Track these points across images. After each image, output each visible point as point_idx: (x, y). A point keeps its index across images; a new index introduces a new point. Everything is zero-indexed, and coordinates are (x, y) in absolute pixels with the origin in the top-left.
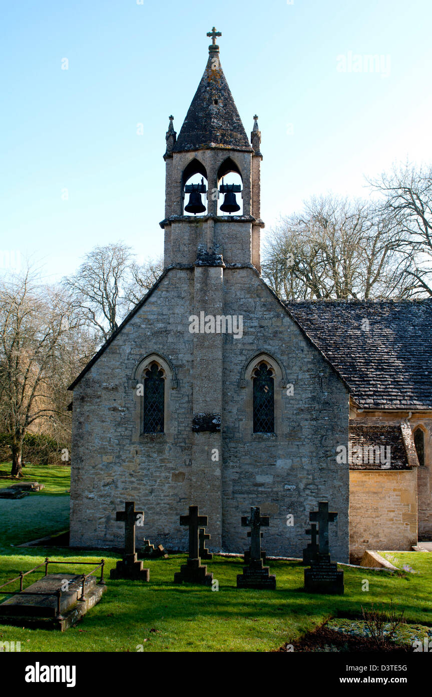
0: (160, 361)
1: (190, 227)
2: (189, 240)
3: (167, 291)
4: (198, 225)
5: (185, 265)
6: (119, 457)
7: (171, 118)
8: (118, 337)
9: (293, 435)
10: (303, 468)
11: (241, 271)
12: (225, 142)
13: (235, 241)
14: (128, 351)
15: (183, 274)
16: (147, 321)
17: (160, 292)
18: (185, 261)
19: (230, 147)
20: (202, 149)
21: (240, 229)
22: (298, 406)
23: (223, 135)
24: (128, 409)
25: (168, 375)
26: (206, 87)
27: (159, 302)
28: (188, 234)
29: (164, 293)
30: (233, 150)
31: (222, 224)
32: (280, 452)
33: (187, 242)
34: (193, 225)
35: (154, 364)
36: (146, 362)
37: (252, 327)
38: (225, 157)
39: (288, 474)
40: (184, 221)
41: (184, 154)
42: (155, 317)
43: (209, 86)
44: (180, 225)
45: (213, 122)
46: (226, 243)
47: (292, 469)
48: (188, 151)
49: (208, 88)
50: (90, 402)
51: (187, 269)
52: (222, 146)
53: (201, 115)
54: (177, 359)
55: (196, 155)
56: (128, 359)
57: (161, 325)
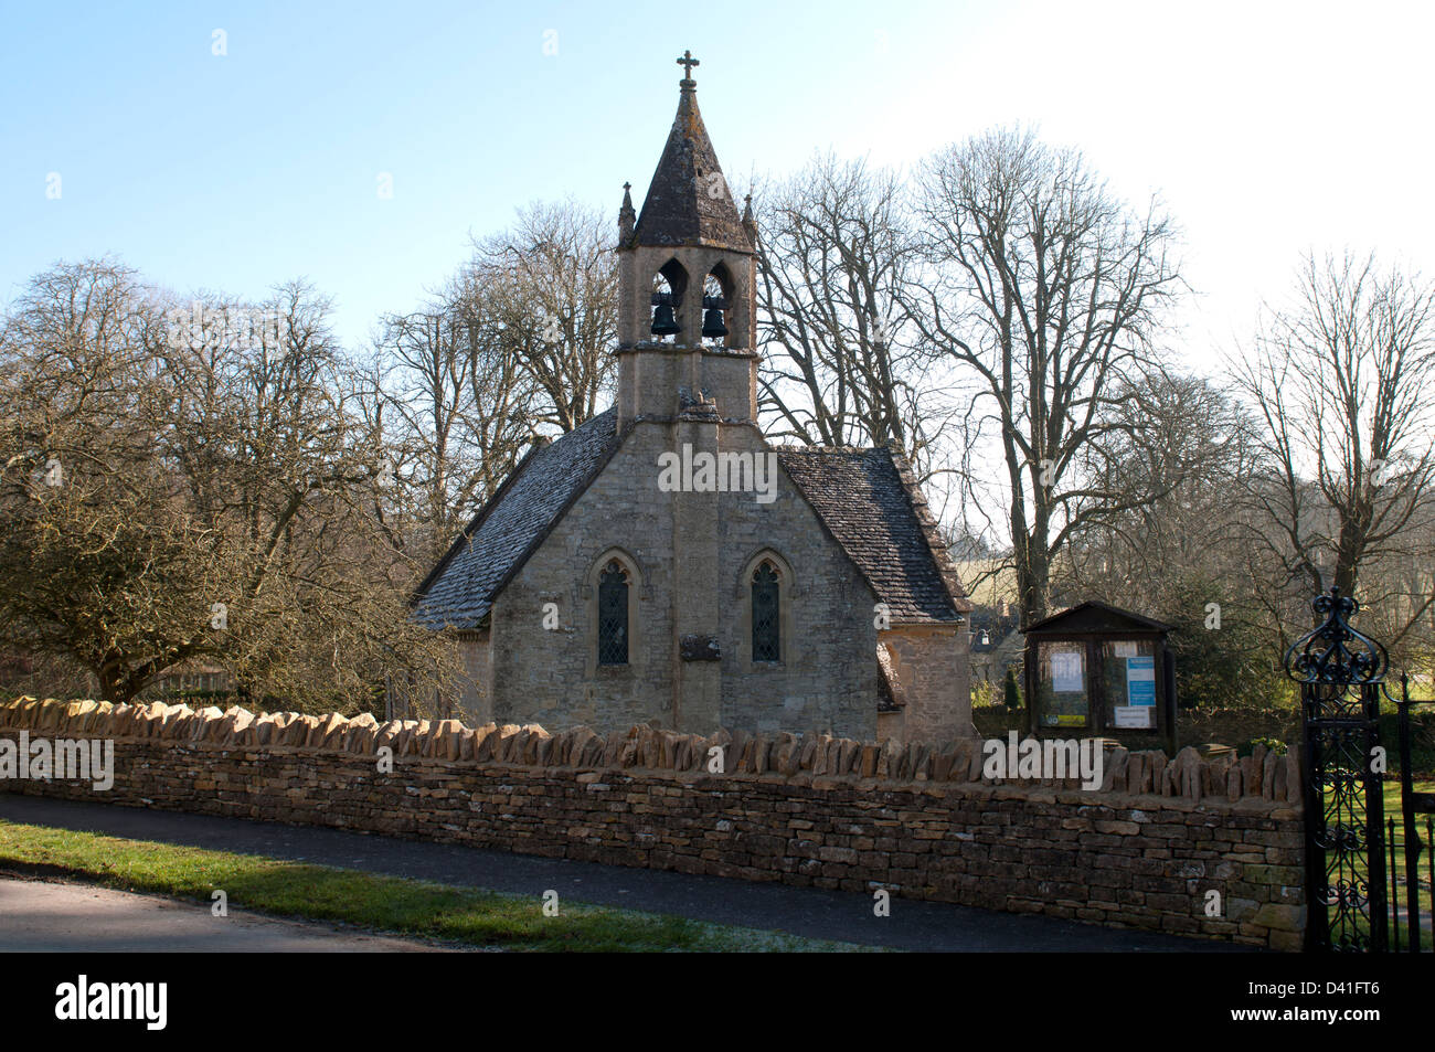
0: (624, 558)
1: (666, 360)
2: (664, 379)
3: (633, 455)
4: (677, 357)
5: (659, 417)
6: (565, 701)
7: (627, 186)
8: (563, 522)
9: (806, 663)
10: (819, 709)
11: (737, 429)
12: (717, 237)
13: (729, 385)
14: (577, 543)
15: (655, 430)
16: (605, 498)
17: (622, 456)
18: (659, 412)
19: (724, 245)
20: (686, 246)
21: (736, 367)
22: (813, 623)
23: (715, 227)
24: (578, 628)
25: (635, 580)
26: (682, 148)
27: (622, 471)
28: (662, 371)
29: (629, 456)
30: (729, 250)
31: (711, 358)
32: (790, 688)
33: (661, 382)
34: (669, 357)
35: (614, 563)
36: (603, 562)
37: (752, 511)
38: (718, 260)
39: (800, 718)
40: (658, 350)
41: (657, 249)
42: (617, 492)
43: (686, 146)
44: (651, 356)
45: (700, 205)
46: (716, 387)
47: (805, 711)
48: (664, 246)
49: (686, 149)
50: (522, 619)
51: (663, 423)
52: (713, 243)
53: (679, 191)
54: (649, 556)
55: (676, 254)
56: (578, 555)
57: (625, 505)
